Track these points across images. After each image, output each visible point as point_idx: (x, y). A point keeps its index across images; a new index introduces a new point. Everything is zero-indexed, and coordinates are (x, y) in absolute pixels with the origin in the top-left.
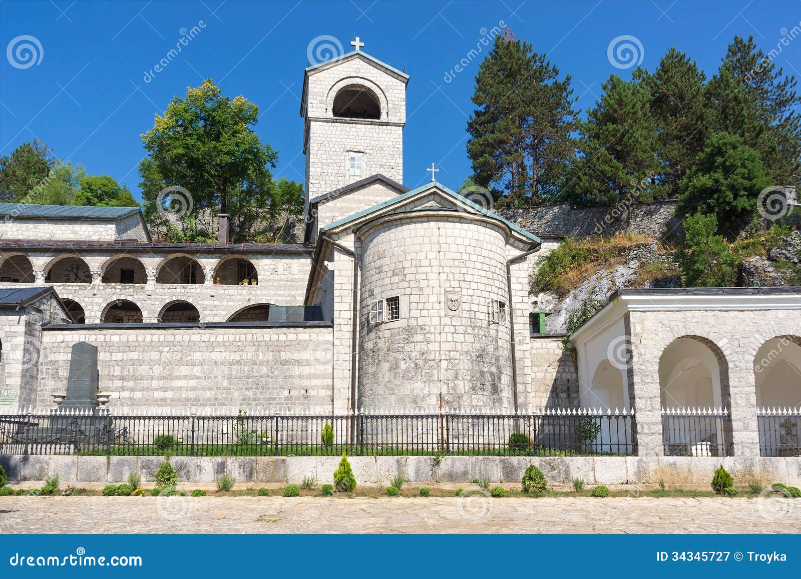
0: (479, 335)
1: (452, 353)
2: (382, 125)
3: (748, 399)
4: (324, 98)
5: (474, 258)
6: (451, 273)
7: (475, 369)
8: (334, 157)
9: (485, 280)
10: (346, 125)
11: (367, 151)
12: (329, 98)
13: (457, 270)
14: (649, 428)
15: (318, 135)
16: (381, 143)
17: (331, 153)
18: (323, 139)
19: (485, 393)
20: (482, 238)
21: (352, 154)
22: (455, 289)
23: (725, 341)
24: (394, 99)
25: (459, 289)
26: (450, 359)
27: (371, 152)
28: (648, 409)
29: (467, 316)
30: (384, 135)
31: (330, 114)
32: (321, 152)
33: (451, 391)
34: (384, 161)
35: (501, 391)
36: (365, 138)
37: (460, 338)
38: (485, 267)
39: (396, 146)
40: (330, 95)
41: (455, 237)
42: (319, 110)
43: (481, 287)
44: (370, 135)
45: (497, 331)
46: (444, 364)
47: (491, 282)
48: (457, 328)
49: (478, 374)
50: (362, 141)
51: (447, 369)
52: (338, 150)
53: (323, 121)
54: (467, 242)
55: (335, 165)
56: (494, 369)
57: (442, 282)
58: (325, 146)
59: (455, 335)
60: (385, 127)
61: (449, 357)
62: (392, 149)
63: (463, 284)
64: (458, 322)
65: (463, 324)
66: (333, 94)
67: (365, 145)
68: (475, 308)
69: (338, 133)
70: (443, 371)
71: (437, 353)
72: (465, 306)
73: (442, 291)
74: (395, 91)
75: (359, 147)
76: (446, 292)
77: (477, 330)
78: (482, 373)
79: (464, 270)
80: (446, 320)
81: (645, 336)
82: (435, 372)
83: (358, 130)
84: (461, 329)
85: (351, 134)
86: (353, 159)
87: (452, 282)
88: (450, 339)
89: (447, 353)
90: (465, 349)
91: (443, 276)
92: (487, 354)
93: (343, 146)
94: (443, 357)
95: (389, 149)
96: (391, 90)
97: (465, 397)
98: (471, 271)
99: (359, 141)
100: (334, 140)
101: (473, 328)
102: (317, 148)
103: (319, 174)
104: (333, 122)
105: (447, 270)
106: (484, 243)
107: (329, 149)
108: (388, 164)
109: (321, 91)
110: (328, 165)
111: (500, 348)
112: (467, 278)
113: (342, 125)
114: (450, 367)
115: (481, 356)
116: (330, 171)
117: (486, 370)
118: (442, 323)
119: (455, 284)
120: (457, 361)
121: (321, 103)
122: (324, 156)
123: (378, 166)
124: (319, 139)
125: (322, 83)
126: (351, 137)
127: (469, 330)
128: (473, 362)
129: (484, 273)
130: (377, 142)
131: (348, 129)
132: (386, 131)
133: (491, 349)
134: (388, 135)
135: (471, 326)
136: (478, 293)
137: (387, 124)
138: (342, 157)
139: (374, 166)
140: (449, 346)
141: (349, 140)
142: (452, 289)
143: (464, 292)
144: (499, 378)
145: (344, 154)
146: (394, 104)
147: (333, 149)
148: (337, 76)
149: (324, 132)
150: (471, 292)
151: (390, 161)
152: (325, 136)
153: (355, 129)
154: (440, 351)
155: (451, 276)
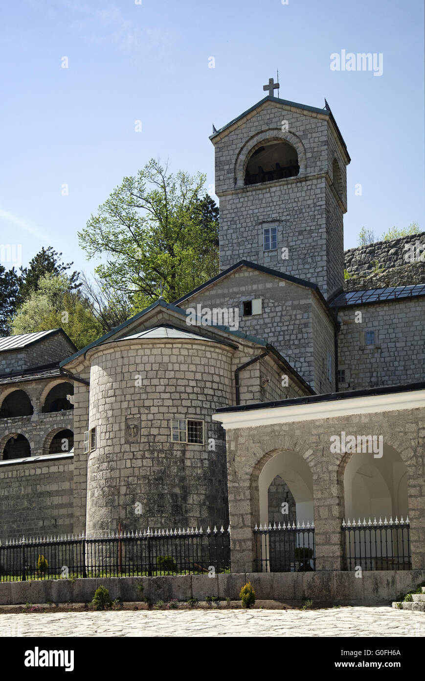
0: (158, 457)
1: (130, 478)
2: (301, 182)
3: (330, 511)
4: (232, 166)
5: (155, 382)
6: (132, 400)
7: (152, 492)
8: (245, 234)
9: (170, 403)
10: (258, 192)
11: (284, 218)
12: (238, 165)
13: (137, 397)
14: (240, 546)
15: (226, 212)
16: (299, 204)
17: (242, 229)
18: (233, 215)
19: (164, 515)
20: (166, 359)
21: (265, 226)
22: (135, 416)
23: (310, 452)
24: (312, 145)
25: (138, 416)
26: (129, 485)
27: (288, 217)
28: (240, 526)
29: (146, 440)
30: (303, 194)
31: (241, 183)
32: (231, 231)
33: (129, 516)
34: (303, 225)
35: (186, 511)
36: (280, 203)
37: (139, 463)
38: (168, 389)
39: (318, 204)
40: (239, 161)
41: (137, 364)
42: (227, 181)
43: (163, 410)
44: (286, 197)
45: (184, 452)
46: (123, 490)
47: (178, 403)
48: (135, 453)
49: (156, 497)
50: (277, 207)
51: (125, 495)
52: (250, 224)
53: (232, 194)
54: (148, 367)
55: (247, 243)
56: (177, 490)
57: (124, 410)
58: (235, 224)
59: (134, 461)
60: (304, 183)
61: (128, 482)
62: (313, 209)
63: (142, 410)
64: (136, 448)
65: (141, 449)
66: (242, 157)
67: (281, 211)
68: (154, 431)
69: (250, 203)
70: (122, 497)
71: (118, 479)
72: (144, 432)
73: (123, 419)
74: (314, 135)
75: (273, 216)
76: (126, 419)
77: (156, 454)
78: (161, 496)
79: (144, 396)
80: (127, 447)
81: (239, 453)
82: (116, 497)
83: (273, 194)
84: (139, 454)
85: (264, 202)
86: (267, 231)
87: (132, 409)
88: (128, 465)
89: (126, 479)
90: (143, 473)
91: (125, 405)
92: (169, 476)
93: (256, 219)
94: (123, 483)
95: (308, 210)
96: (309, 136)
97: (141, 520)
98: (151, 396)
99: (273, 208)
100: (245, 213)
101: (152, 452)
102: (225, 228)
103: (229, 258)
104: (244, 192)
105: (128, 397)
106: (170, 365)
107: (239, 226)
108: (308, 228)
109: (228, 158)
110: (239, 244)
111: (187, 468)
112: (147, 403)
113: (254, 193)
114: (128, 493)
115: (161, 478)
116: (241, 251)
117: (166, 492)
118: (122, 451)
119: (135, 410)
120: (134, 486)
121: (228, 173)
122: (234, 236)
123: (297, 234)
124: (229, 216)
125: (230, 148)
126: (264, 205)
127: (147, 455)
128: (150, 485)
129: (167, 396)
130: (294, 205)
131: (261, 196)
132: (305, 188)
133: (174, 470)
134: (308, 192)
135: (149, 450)
136: (160, 416)
137: (306, 179)
138: (255, 232)
139: (291, 234)
140: (128, 472)
141: (262, 210)
142: (131, 416)
143: (144, 417)
144: (185, 499)
145: (256, 228)
146: (313, 152)
147: (244, 225)
148: (245, 135)
149: (234, 207)
150: (150, 417)
151: (310, 224)
152: (236, 210)
153: (268, 195)
154: (120, 478)
155: (132, 403)
